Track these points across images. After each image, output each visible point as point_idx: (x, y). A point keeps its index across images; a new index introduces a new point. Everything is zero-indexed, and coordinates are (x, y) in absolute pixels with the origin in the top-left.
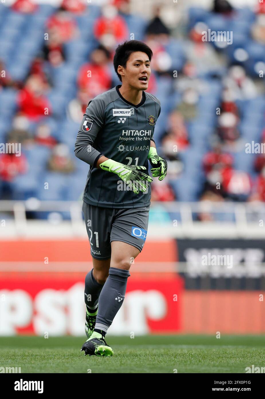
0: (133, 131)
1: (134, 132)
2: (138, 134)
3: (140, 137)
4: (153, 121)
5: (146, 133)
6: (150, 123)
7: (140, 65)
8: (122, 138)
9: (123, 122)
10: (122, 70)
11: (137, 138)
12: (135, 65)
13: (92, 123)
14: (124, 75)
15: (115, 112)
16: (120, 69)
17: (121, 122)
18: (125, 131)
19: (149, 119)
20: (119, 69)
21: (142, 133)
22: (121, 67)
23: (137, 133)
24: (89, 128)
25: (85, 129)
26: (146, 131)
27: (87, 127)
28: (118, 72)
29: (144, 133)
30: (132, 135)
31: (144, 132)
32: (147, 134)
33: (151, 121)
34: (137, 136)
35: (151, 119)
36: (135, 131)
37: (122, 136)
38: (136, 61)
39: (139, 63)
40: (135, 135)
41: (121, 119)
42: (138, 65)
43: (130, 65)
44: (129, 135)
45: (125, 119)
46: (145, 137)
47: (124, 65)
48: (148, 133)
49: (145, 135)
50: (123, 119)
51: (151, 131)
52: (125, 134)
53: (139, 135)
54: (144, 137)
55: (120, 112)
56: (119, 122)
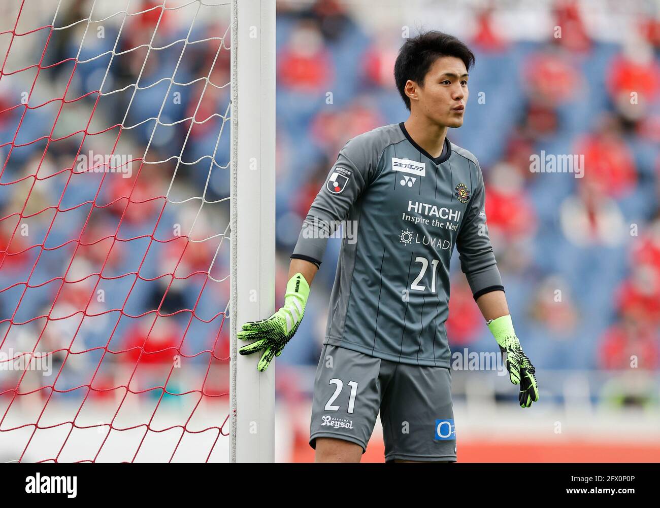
0: (427, 206)
1: (430, 209)
2: (436, 213)
3: (440, 220)
4: (465, 194)
5: (451, 214)
6: (459, 198)
7: (450, 83)
8: (407, 217)
9: (410, 184)
10: (415, 89)
11: (433, 221)
12: (441, 83)
13: (348, 179)
14: (417, 99)
15: (396, 164)
16: (411, 87)
17: (407, 184)
18: (414, 204)
19: (457, 189)
20: (407, 87)
21: (444, 214)
22: (414, 84)
23: (434, 211)
24: (340, 186)
25: (333, 188)
26: (451, 211)
27: (336, 184)
28: (406, 92)
29: (448, 214)
30: (426, 213)
31: (447, 211)
32: (453, 217)
33: (461, 194)
34: (434, 217)
35: (463, 191)
36: (431, 206)
37: (407, 214)
38: (444, 76)
39: (449, 79)
40: (430, 214)
41: (407, 178)
42: (447, 82)
43: (431, 81)
44: (420, 212)
45: (414, 180)
46: (450, 222)
47: (420, 81)
48: (456, 215)
49: (450, 219)
50: (410, 180)
51: (460, 212)
52: (413, 209)
53: (437, 216)
54: (448, 223)
55: (404, 166)
56: (403, 183)
